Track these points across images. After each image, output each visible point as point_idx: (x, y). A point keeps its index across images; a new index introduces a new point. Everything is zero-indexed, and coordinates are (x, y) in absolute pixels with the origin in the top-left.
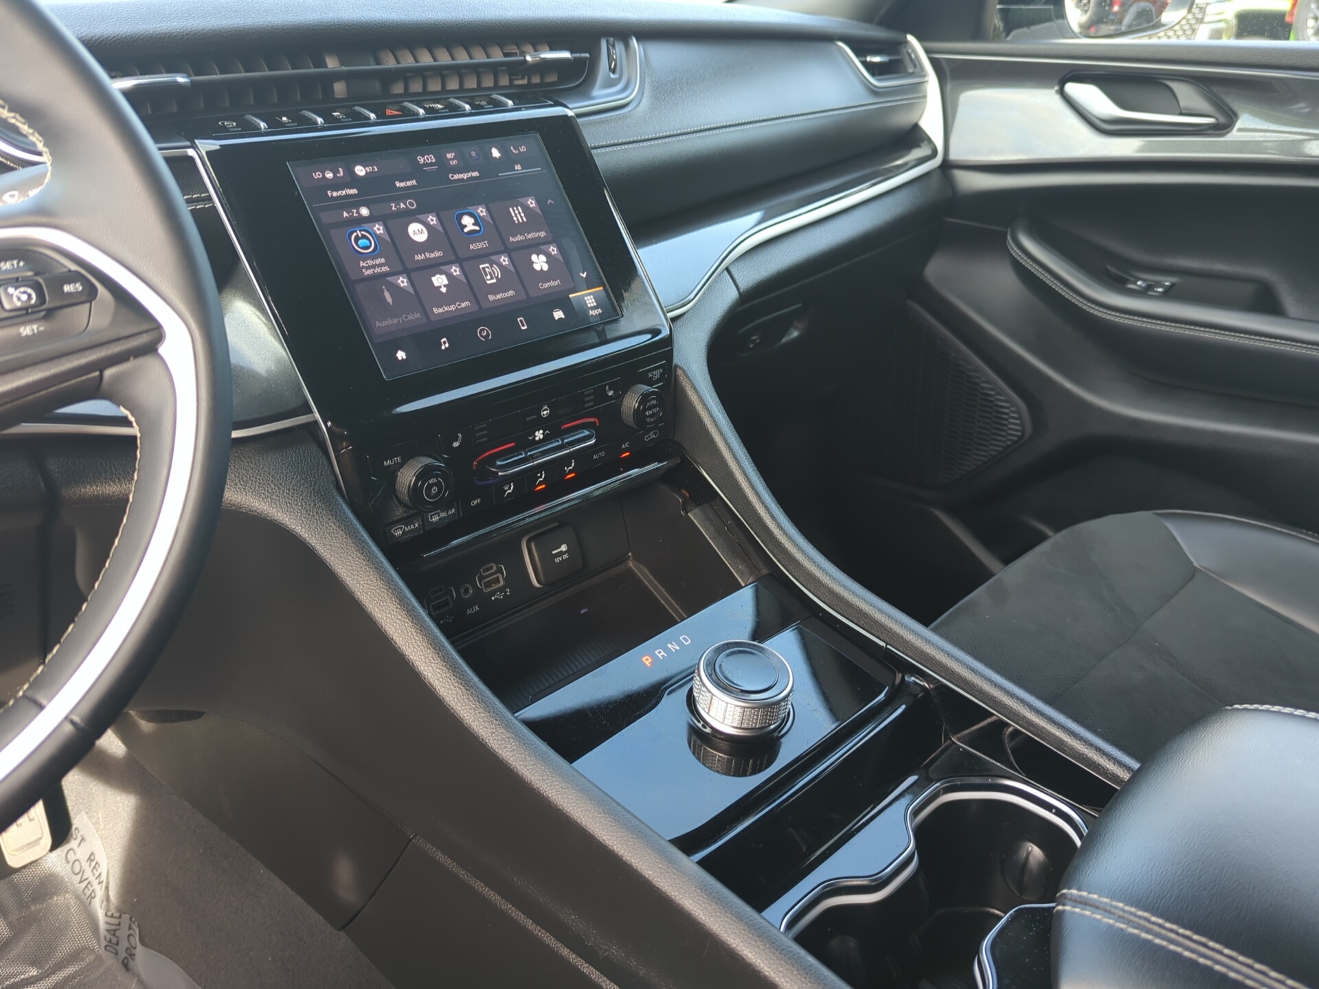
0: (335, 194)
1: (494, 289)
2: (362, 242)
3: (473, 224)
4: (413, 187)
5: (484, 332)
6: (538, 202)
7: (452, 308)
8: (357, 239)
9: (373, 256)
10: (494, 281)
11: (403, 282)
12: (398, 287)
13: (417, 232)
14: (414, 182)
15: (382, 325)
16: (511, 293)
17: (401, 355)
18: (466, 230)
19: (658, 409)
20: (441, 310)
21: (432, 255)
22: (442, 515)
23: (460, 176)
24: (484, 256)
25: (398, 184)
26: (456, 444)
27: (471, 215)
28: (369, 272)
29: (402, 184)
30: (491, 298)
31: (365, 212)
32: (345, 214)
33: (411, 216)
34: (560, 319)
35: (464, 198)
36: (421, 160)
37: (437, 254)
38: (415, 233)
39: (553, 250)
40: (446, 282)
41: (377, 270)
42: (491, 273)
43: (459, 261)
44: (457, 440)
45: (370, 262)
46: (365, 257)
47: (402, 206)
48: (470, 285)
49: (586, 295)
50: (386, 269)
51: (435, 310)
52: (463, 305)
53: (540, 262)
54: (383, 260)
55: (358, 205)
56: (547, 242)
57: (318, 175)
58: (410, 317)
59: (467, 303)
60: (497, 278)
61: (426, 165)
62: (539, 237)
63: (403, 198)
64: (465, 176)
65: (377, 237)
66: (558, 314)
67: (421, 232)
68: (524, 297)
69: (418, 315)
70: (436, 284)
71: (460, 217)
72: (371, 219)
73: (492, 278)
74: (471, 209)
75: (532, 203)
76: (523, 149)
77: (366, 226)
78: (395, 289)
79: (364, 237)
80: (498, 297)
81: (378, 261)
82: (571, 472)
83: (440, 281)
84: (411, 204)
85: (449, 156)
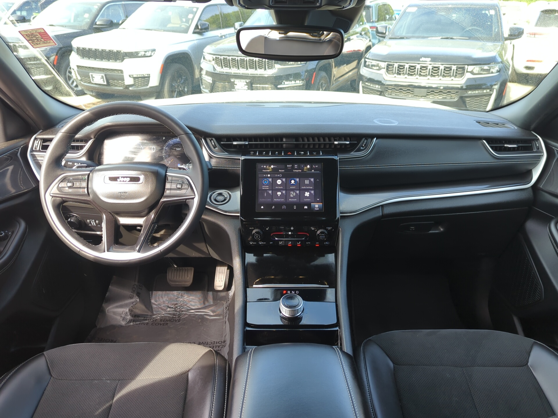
0: (264, 171)
1: (292, 198)
2: (265, 182)
3: (294, 182)
4: (283, 172)
5: (284, 207)
6: (314, 180)
7: (279, 200)
8: (265, 181)
9: (266, 185)
10: (293, 196)
11: (270, 192)
12: (269, 193)
13: (279, 182)
14: (284, 171)
15: (261, 200)
16: (296, 200)
17: (262, 207)
18: (291, 183)
19: (324, 237)
20: (276, 200)
21: (280, 188)
22: (262, 243)
23: (296, 171)
24: (293, 190)
25: (280, 171)
26: (267, 229)
27: (294, 180)
28: (264, 188)
29: (281, 171)
30: (290, 200)
31: (269, 175)
32: (264, 175)
33: (279, 178)
34: (306, 209)
35: (294, 176)
36: (288, 166)
37: (281, 187)
38: (278, 182)
39: (312, 192)
40: (280, 194)
41: (266, 188)
42: (292, 194)
43: (286, 190)
44: (267, 228)
45: (265, 186)
46: (264, 185)
47: (278, 175)
48: (286, 196)
49: (316, 204)
50: (268, 188)
51: (275, 200)
52: (282, 200)
53: (307, 194)
54: (268, 187)
55: (268, 174)
56: (312, 190)
57: (263, 166)
58: (268, 200)
59: (283, 200)
60: (294, 196)
61: (289, 167)
62: (310, 188)
63: (279, 174)
64: (297, 171)
65: (269, 181)
66: (306, 207)
67: (280, 182)
68: (299, 201)
69: (270, 200)
70: (278, 194)
71: (291, 180)
72: (270, 177)
73: (292, 195)
74: (295, 179)
75: (312, 180)
76: (317, 166)
77: (268, 179)
78: (268, 193)
79: (266, 181)
80: (292, 200)
81: (267, 187)
82: (299, 244)
83: (279, 193)
84: (281, 175)
85: (295, 166)
